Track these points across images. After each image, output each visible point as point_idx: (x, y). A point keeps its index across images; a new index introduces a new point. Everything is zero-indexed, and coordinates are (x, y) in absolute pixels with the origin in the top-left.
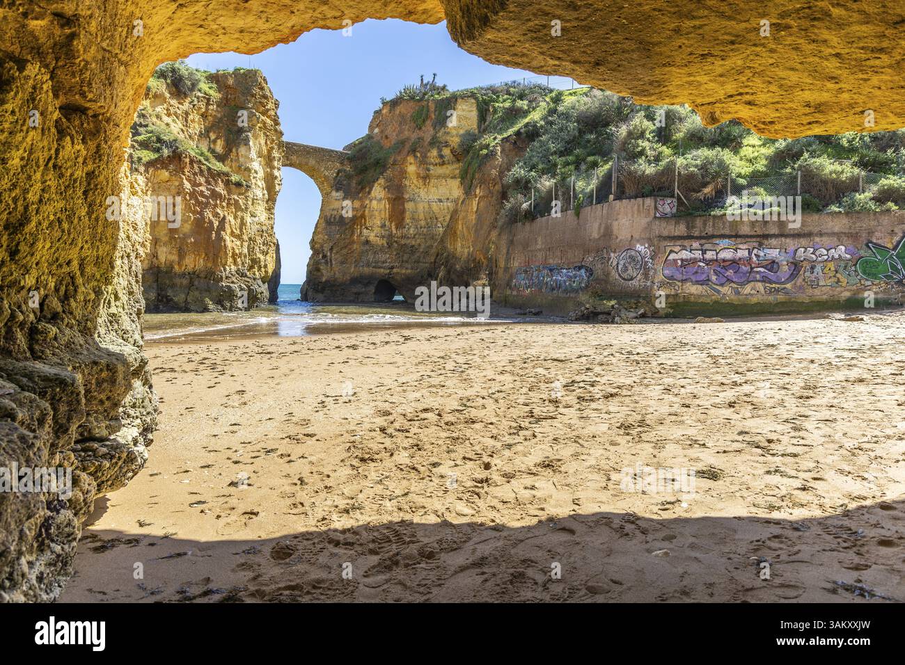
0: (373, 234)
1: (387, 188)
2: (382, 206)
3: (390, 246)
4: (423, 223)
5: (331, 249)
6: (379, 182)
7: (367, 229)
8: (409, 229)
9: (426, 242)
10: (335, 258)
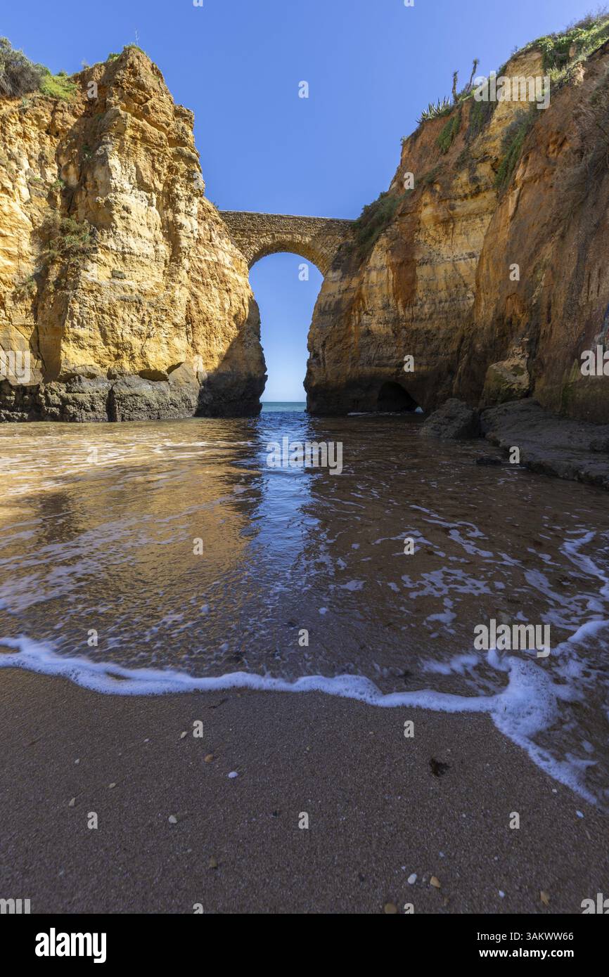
0: (375, 322)
1: (392, 250)
2: (384, 278)
3: (396, 334)
4: (443, 295)
5: (324, 345)
6: (380, 243)
7: (368, 314)
8: (422, 306)
9: (448, 323)
10: (329, 355)
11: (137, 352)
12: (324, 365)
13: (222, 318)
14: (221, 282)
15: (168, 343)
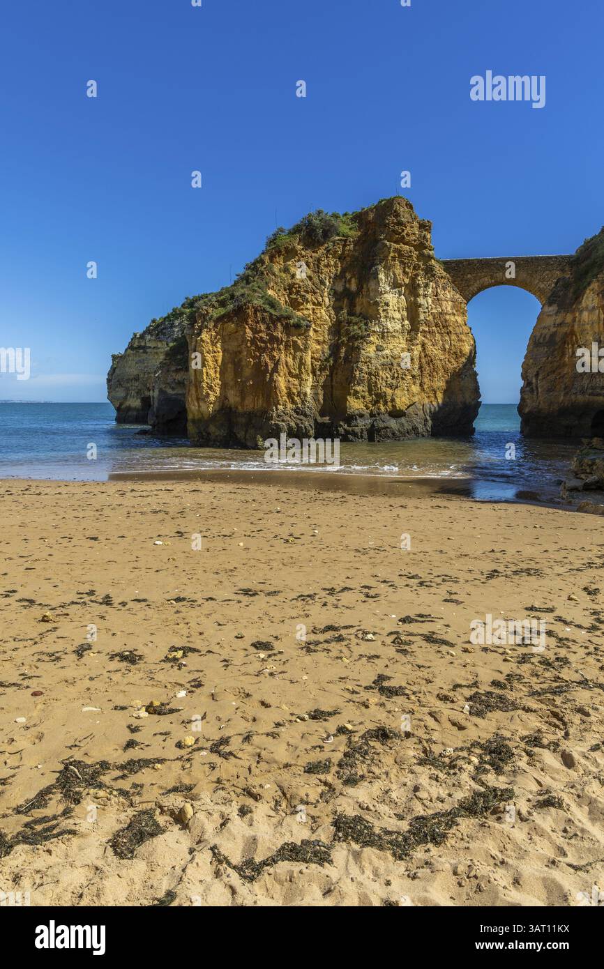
1: (602, 294)
2: (595, 318)
5: (537, 375)
6: (592, 285)
10: (542, 385)
11: (389, 398)
12: (537, 394)
13: (443, 357)
14: (444, 327)
15: (408, 390)
